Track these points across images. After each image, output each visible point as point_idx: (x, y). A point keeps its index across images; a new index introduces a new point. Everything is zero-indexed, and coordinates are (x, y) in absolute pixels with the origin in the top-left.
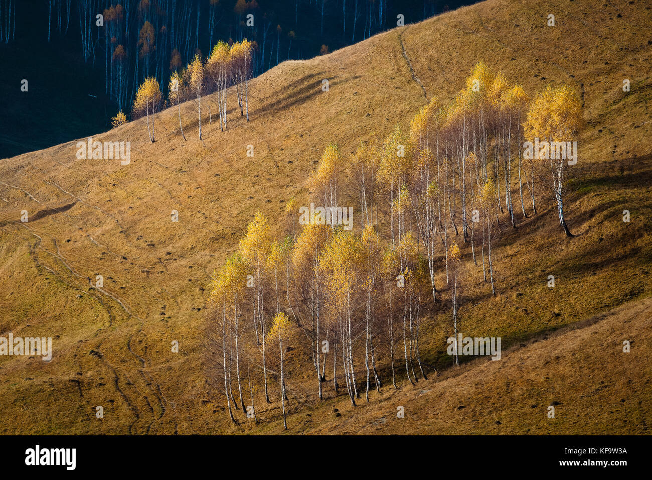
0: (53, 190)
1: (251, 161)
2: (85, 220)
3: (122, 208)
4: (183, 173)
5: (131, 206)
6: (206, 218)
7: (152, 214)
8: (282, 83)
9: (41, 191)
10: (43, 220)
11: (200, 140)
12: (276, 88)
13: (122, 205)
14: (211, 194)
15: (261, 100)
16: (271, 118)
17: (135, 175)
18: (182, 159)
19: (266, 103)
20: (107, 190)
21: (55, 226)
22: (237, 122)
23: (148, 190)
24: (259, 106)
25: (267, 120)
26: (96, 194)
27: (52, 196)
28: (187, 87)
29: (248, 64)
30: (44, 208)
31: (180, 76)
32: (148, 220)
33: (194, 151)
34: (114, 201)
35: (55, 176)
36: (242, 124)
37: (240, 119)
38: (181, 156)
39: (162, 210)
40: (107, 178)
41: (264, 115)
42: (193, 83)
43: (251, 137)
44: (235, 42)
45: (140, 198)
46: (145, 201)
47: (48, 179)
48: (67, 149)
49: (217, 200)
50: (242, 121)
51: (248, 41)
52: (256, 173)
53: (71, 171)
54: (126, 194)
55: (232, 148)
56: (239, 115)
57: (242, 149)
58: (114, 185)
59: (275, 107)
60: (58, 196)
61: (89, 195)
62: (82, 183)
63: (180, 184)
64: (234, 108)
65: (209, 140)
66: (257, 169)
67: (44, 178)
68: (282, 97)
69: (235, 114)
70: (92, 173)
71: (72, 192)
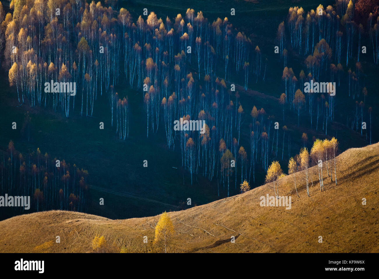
0: (221, 229)
1: (347, 209)
2: (248, 246)
3: (271, 239)
4: (304, 217)
5: (277, 237)
6: (329, 243)
7: (292, 242)
8: (352, 162)
9: (214, 229)
10: (220, 246)
11: (308, 197)
12: (349, 165)
13: (270, 237)
14: (327, 229)
15: (342, 172)
16: (352, 183)
17: (272, 219)
18: (300, 208)
19: (345, 174)
20: (257, 228)
21: (229, 250)
22: (329, 185)
23: (284, 227)
24: (341, 176)
25: (349, 184)
26: (251, 230)
27: (222, 232)
28: (299, 166)
29: (335, 152)
30: (218, 239)
31: (295, 160)
32: (291, 245)
33: (307, 203)
34: (264, 234)
35: (221, 220)
36: (334, 187)
37: (331, 184)
38: (299, 206)
39: (298, 239)
40: (255, 220)
41: (346, 181)
42: (302, 164)
43: (342, 194)
44: (325, 139)
45: (281, 232)
46: (285, 234)
47: (217, 222)
48: (222, 204)
49: (332, 233)
50: (333, 185)
51: (335, 139)
52: (352, 216)
53: (229, 217)
54: (270, 230)
55: (331, 201)
56: (330, 181)
57: (338, 201)
58: (260, 225)
59: (352, 176)
60: (225, 232)
61: (246, 231)
62: (239, 224)
63: (304, 223)
64: (325, 177)
65: (314, 196)
66: (352, 214)
67: (214, 222)
68: (355, 170)
69: (327, 181)
70: (244, 218)
71: (234, 230)
